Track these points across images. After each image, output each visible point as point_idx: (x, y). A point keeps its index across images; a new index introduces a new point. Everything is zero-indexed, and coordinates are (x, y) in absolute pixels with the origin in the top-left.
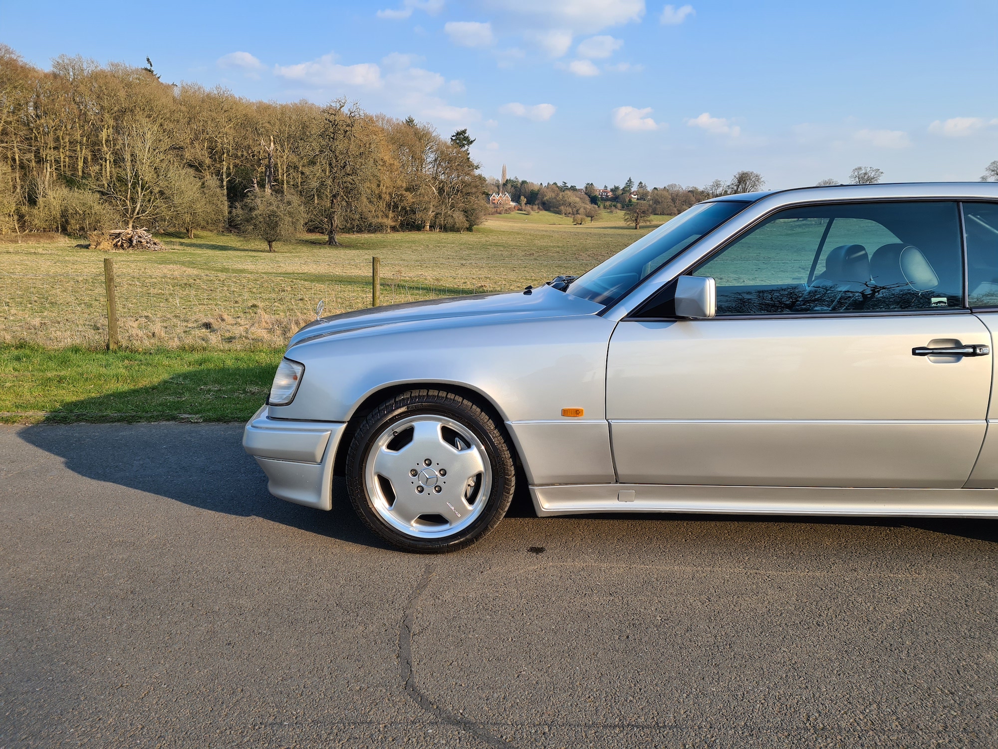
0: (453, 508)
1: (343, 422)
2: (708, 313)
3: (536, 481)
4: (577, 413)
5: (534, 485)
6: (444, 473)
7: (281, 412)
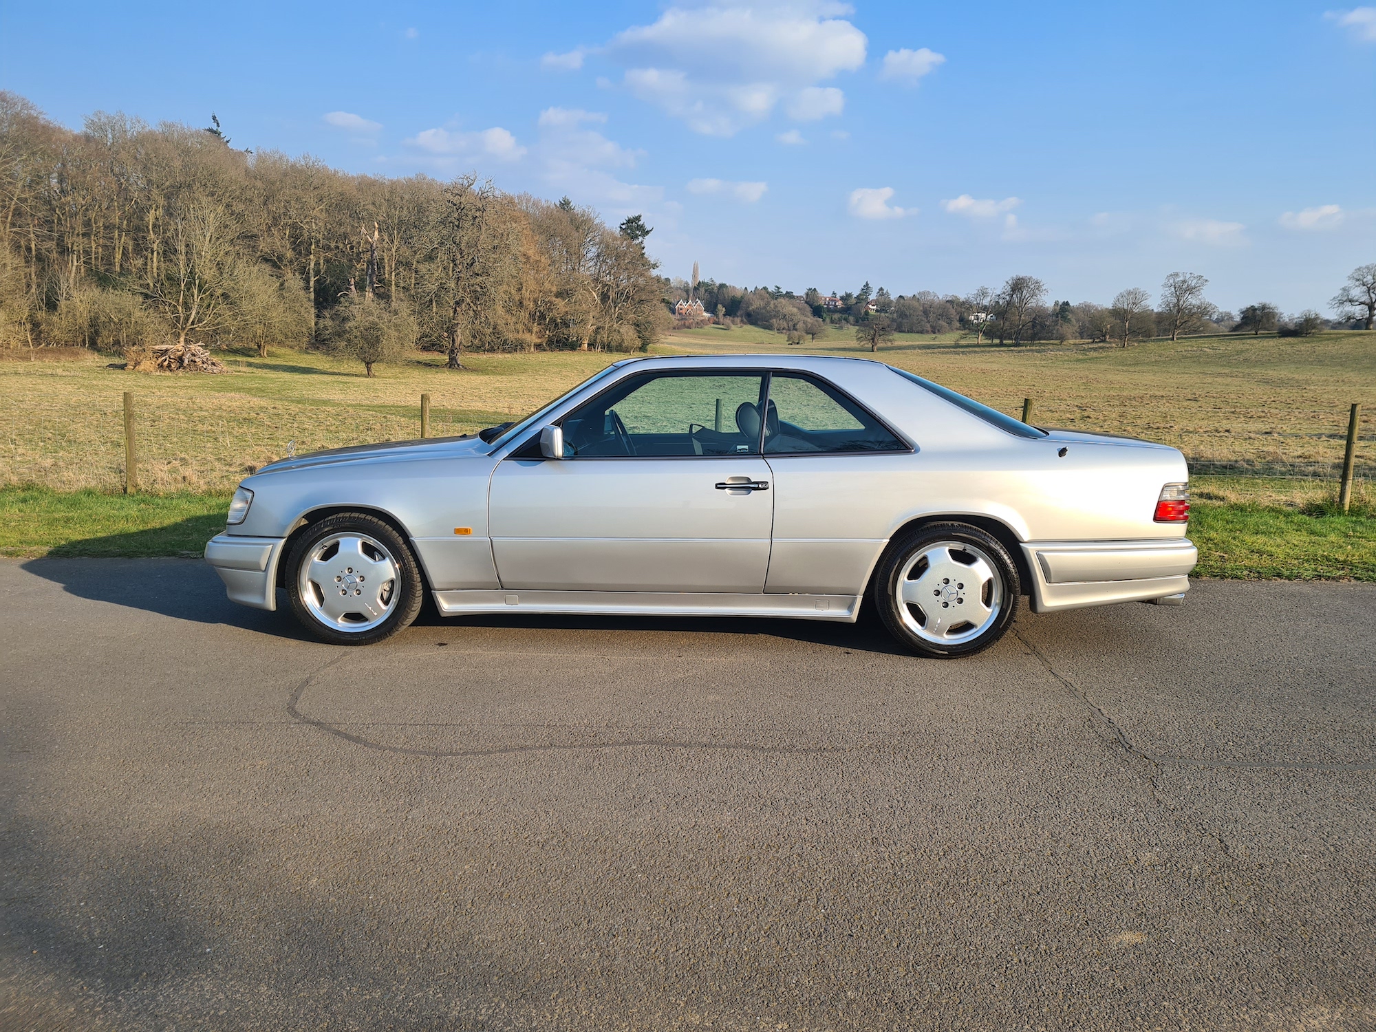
0: (370, 608)
1: (283, 538)
2: (556, 455)
3: (436, 586)
4: (466, 531)
5: (435, 590)
6: (363, 578)
7: (234, 530)
